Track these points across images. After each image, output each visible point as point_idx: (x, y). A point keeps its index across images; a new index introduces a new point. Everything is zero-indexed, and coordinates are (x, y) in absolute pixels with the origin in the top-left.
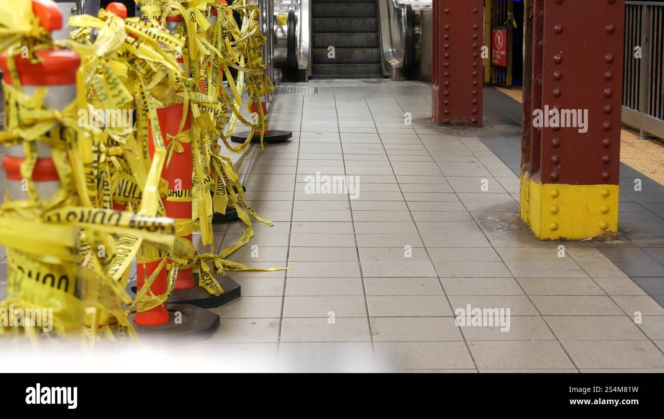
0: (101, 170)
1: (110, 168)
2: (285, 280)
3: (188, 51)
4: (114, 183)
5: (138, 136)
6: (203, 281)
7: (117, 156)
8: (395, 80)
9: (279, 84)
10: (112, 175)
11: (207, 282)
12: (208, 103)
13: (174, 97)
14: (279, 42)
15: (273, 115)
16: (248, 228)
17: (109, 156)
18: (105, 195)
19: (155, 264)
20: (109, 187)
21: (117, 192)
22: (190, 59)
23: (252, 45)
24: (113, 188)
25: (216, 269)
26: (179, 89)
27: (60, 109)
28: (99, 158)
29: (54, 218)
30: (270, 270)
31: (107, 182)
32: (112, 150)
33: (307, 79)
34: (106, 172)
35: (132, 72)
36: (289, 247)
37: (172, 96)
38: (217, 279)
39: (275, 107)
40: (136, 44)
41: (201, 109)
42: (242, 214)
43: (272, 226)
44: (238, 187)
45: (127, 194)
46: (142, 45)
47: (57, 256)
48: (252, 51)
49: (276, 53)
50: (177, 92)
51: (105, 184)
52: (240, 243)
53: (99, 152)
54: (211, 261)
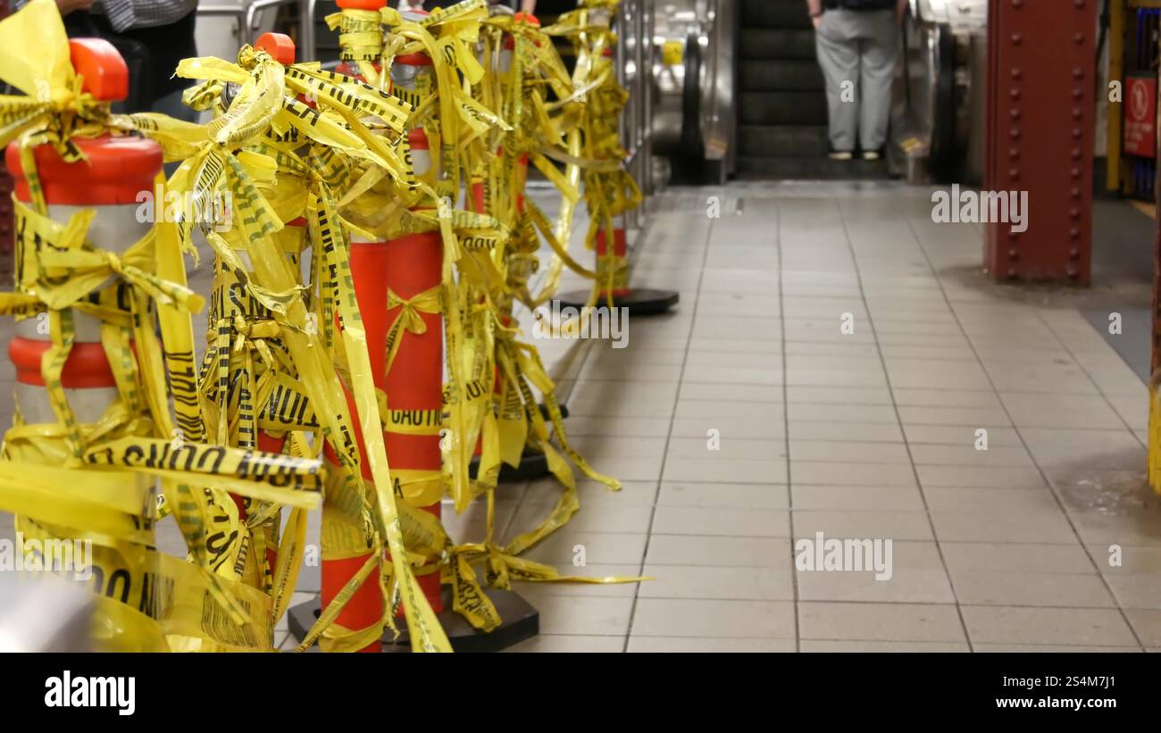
0: (235, 368)
1: (253, 362)
2: (635, 603)
3: (439, 125)
4: (261, 396)
5: (312, 300)
6: (462, 600)
7: (267, 339)
8: (914, 183)
9: (663, 190)
10: (257, 378)
11: (469, 602)
12: (479, 228)
13: (405, 220)
14: (665, 101)
15: (644, 255)
16: (567, 494)
17: (253, 340)
18: (242, 417)
19: (357, 563)
20: (251, 402)
21: (267, 411)
22: (442, 143)
23: (597, 108)
24: (258, 403)
25: (493, 575)
26: (419, 202)
27: (119, 251)
28: (232, 343)
29: (102, 459)
30: (607, 580)
31: (247, 392)
32: (260, 328)
33: (723, 177)
34: (245, 372)
35: (304, 171)
36: (649, 534)
37: (402, 219)
38: (492, 598)
39: (649, 240)
40: (311, 115)
41: (462, 242)
42: (557, 464)
43: (620, 489)
44: (550, 407)
45: (287, 417)
46: (323, 117)
47: (108, 532)
48: (596, 121)
49: (659, 125)
50: (412, 209)
51: (244, 394)
52: (552, 524)
53: (232, 331)
54: (481, 561)
